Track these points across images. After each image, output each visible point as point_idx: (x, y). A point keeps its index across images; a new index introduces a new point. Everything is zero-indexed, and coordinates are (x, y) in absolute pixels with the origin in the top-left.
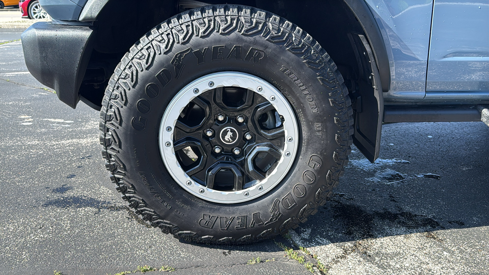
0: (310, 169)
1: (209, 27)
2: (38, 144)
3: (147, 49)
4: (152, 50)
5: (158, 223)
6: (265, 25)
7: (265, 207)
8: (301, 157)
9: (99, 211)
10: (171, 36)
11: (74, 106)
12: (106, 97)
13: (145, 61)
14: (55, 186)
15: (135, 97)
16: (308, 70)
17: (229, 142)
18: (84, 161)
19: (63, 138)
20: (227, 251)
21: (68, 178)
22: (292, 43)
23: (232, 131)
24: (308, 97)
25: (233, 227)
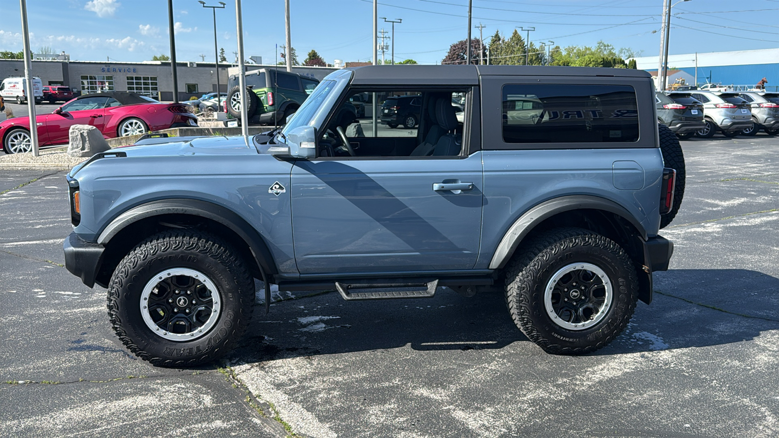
0: (229, 319)
1: (167, 246)
2: (55, 312)
3: (134, 258)
4: (136, 258)
5: (140, 353)
6: (197, 244)
7: (203, 342)
8: (223, 313)
9: (104, 352)
10: (146, 251)
11: (92, 287)
12: (111, 283)
13: (132, 264)
14: (73, 340)
15: (127, 283)
16: (221, 266)
17: (182, 305)
18: (93, 324)
19: (74, 307)
20: (181, 370)
21: (81, 334)
22: (212, 252)
23: (184, 299)
24: (223, 279)
25: (184, 355)
